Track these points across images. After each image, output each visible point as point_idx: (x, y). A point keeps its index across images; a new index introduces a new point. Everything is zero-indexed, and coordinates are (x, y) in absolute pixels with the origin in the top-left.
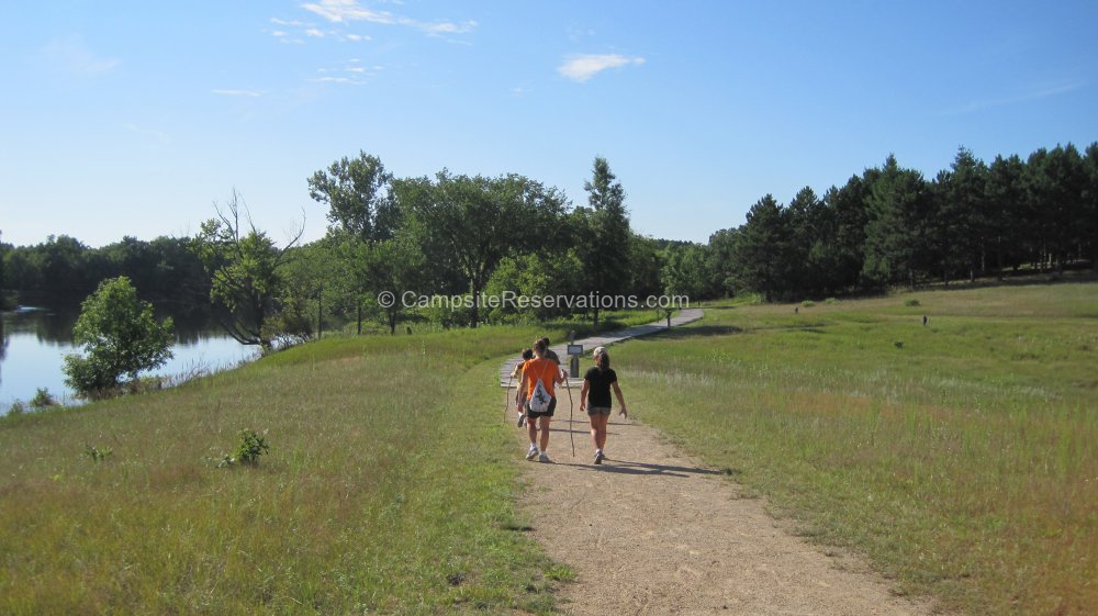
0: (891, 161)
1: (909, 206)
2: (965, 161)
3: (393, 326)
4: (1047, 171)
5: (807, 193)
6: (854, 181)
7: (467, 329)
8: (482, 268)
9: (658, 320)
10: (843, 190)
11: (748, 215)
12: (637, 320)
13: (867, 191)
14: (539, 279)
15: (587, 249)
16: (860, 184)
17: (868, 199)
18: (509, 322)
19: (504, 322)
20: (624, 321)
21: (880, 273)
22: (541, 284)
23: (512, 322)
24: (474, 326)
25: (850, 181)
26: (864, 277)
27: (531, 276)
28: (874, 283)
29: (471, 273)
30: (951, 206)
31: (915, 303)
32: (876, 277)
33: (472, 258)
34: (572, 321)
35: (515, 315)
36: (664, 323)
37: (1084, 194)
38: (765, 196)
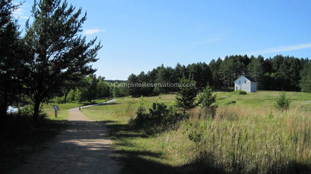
0: (163, 65)
1: (164, 76)
2: (179, 65)
3: (47, 104)
4: (194, 68)
5: (143, 72)
6: (154, 70)
7: (64, 104)
8: (67, 91)
9: (104, 102)
10: (152, 72)
11: (128, 78)
12: (100, 102)
13: (157, 72)
14: (80, 93)
15: (88, 87)
16: (155, 70)
17: (157, 74)
18: (73, 103)
19: (72, 103)
20: (97, 102)
21: (157, 91)
22: (80, 94)
23: (74, 103)
24: (65, 103)
25: (153, 70)
26: (154, 92)
27: (78, 92)
28: (156, 93)
29: (64, 92)
30: (173, 76)
31: (160, 98)
32: (156, 92)
33: (65, 89)
34: (86, 102)
35: (74, 101)
36: (105, 103)
37: (201, 73)
38: (132, 74)
